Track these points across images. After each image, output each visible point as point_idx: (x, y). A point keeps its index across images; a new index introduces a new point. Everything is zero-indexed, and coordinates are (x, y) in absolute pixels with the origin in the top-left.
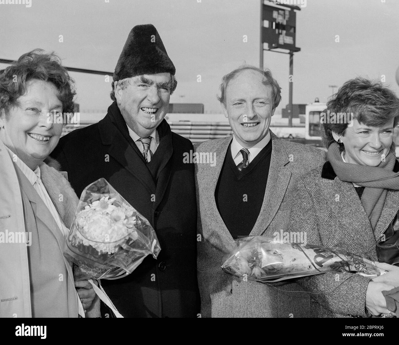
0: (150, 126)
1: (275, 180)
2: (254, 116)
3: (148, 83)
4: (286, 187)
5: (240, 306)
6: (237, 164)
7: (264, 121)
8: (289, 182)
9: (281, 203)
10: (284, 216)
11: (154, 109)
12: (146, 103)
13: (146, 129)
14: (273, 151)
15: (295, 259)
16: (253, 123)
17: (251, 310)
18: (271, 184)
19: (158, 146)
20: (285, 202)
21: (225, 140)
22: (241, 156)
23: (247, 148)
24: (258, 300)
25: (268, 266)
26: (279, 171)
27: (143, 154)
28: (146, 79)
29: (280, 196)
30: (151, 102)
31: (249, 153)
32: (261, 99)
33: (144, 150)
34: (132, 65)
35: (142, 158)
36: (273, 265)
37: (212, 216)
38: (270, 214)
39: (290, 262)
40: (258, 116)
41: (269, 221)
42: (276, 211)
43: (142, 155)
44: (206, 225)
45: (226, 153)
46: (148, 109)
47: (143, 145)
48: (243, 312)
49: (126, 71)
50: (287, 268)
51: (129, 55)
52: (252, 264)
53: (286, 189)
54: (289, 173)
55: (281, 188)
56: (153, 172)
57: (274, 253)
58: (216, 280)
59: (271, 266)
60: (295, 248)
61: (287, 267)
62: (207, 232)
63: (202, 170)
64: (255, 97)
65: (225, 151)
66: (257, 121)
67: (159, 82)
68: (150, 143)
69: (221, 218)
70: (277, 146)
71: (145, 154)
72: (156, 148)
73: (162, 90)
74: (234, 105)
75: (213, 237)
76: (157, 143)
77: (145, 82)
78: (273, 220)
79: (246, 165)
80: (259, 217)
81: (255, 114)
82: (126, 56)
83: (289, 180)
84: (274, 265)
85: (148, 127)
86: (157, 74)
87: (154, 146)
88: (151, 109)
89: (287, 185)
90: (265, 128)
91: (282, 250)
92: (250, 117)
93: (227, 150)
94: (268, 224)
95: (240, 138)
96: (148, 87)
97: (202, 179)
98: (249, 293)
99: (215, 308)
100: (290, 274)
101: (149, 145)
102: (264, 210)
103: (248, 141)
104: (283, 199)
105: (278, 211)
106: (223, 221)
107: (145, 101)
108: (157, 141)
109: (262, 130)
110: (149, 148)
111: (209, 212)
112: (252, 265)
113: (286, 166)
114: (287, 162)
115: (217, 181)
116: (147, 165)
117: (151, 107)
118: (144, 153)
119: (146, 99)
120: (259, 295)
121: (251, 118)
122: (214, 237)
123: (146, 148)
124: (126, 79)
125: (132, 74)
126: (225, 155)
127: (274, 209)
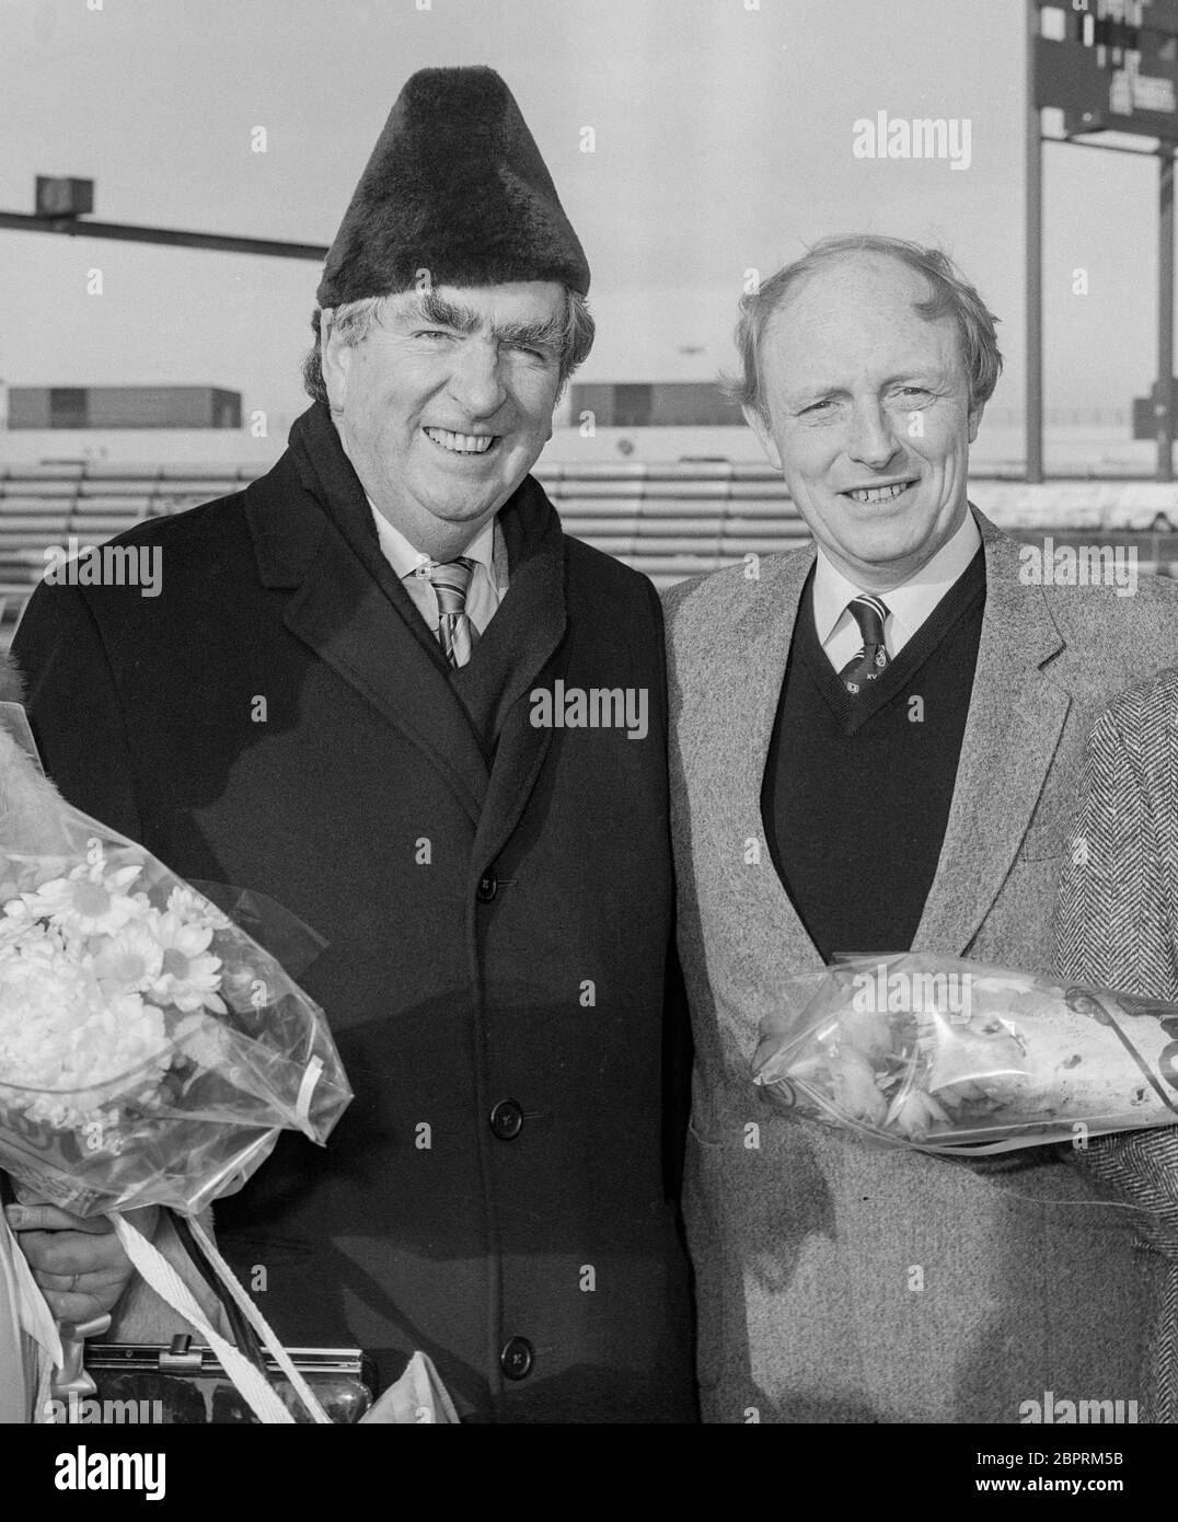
0: (460, 509)
1: (998, 730)
2: (894, 455)
3: (456, 326)
4: (1048, 759)
5: (884, 1288)
6: (839, 667)
7: (938, 470)
8: (1061, 736)
9: (1024, 828)
10: (1041, 888)
11: (477, 436)
12: (441, 411)
13: (443, 522)
14: (988, 605)
15: (1076, 1060)
16: (891, 486)
17: (933, 1308)
18: (979, 750)
19: (501, 599)
20: (1045, 823)
21: (785, 561)
22: (853, 627)
23: (874, 590)
24: (961, 1260)
25: (959, 1083)
26: (1017, 693)
27: (437, 634)
28: (449, 306)
29: (1020, 798)
30: (464, 408)
31: (888, 612)
32: (911, 378)
33: (440, 618)
34: (393, 241)
35: (433, 648)
36: (980, 1080)
37: (752, 900)
38: (979, 880)
39: (1057, 1069)
40: (910, 454)
41: (981, 911)
42: (1007, 866)
43: (434, 636)
44: (727, 941)
45: (793, 620)
46: (450, 436)
47: (439, 596)
48: (897, 1316)
49: (367, 268)
50: (1039, 1099)
51: (382, 199)
52: (889, 1075)
53: (1046, 766)
54: (1056, 698)
55: (1023, 765)
56: (476, 709)
57: (989, 1031)
58: (780, 1178)
59: (974, 1085)
60: (1080, 1009)
61: (1041, 1092)
62: (729, 973)
63: (697, 698)
64: (886, 376)
65: (793, 611)
66: (906, 475)
67: (505, 323)
68: (467, 585)
69: (790, 907)
70: (1008, 581)
71: (446, 634)
72: (494, 609)
73: (519, 358)
74: (802, 417)
75: (757, 991)
76: (498, 587)
77: (443, 317)
78: (997, 904)
79: (875, 666)
80: (931, 895)
81: (895, 445)
82: (372, 202)
83: (1057, 729)
84: (987, 1082)
85: (451, 512)
86: (498, 286)
87: (486, 599)
88: (466, 435)
89: (1052, 747)
90: (943, 500)
91: (1023, 1018)
92: (875, 463)
93: (800, 607)
94: (975, 925)
95: (843, 552)
96: (458, 341)
97: (700, 738)
98: (918, 1231)
99: (786, 1305)
100: (1054, 1125)
101: (462, 593)
102: (950, 865)
103: (875, 562)
104: (1035, 811)
105: (1015, 861)
106: (798, 918)
107: (440, 399)
108: (498, 577)
109: (933, 511)
110: (461, 605)
111: (736, 885)
112: (892, 1080)
113: (1050, 671)
114: (1051, 653)
115: (768, 743)
116: (453, 681)
117: (466, 429)
118: (441, 629)
119: (444, 391)
120: (959, 1236)
121: (882, 465)
122: (762, 991)
123: (450, 608)
124: (366, 302)
125: (390, 284)
126: (791, 627)
127: (998, 855)
